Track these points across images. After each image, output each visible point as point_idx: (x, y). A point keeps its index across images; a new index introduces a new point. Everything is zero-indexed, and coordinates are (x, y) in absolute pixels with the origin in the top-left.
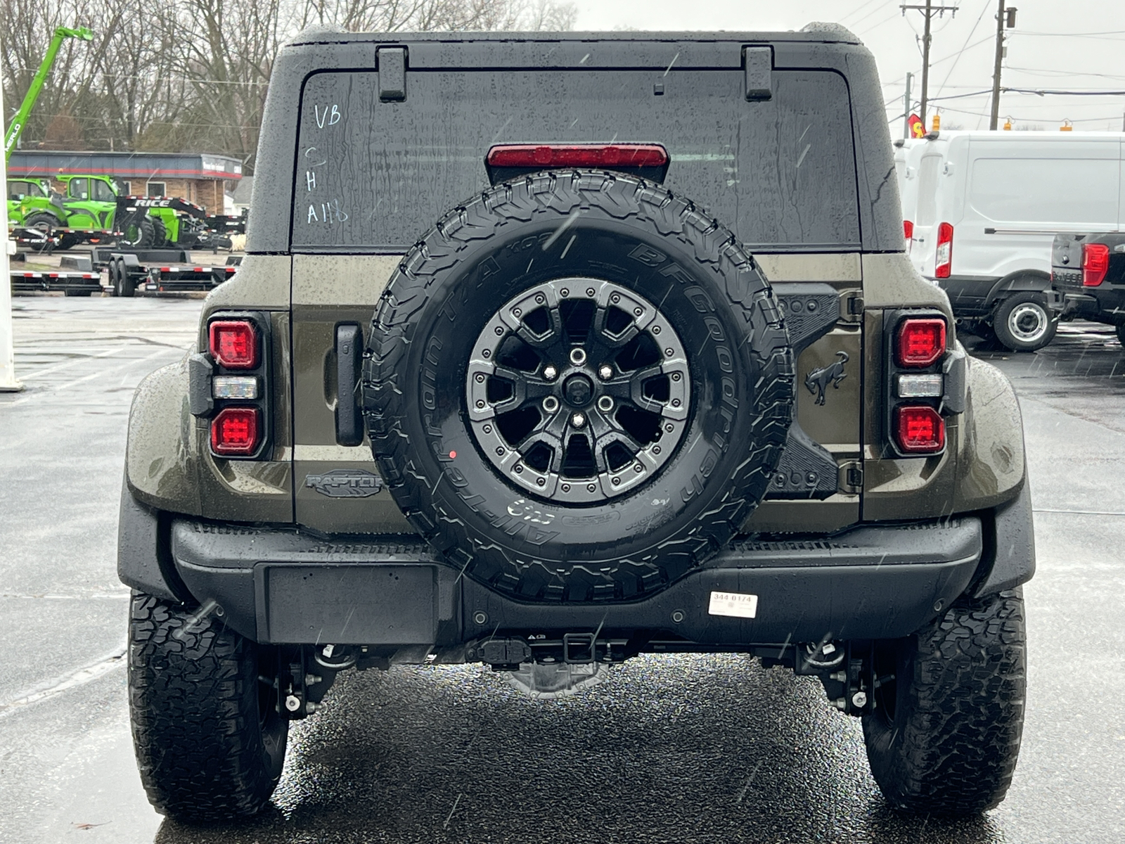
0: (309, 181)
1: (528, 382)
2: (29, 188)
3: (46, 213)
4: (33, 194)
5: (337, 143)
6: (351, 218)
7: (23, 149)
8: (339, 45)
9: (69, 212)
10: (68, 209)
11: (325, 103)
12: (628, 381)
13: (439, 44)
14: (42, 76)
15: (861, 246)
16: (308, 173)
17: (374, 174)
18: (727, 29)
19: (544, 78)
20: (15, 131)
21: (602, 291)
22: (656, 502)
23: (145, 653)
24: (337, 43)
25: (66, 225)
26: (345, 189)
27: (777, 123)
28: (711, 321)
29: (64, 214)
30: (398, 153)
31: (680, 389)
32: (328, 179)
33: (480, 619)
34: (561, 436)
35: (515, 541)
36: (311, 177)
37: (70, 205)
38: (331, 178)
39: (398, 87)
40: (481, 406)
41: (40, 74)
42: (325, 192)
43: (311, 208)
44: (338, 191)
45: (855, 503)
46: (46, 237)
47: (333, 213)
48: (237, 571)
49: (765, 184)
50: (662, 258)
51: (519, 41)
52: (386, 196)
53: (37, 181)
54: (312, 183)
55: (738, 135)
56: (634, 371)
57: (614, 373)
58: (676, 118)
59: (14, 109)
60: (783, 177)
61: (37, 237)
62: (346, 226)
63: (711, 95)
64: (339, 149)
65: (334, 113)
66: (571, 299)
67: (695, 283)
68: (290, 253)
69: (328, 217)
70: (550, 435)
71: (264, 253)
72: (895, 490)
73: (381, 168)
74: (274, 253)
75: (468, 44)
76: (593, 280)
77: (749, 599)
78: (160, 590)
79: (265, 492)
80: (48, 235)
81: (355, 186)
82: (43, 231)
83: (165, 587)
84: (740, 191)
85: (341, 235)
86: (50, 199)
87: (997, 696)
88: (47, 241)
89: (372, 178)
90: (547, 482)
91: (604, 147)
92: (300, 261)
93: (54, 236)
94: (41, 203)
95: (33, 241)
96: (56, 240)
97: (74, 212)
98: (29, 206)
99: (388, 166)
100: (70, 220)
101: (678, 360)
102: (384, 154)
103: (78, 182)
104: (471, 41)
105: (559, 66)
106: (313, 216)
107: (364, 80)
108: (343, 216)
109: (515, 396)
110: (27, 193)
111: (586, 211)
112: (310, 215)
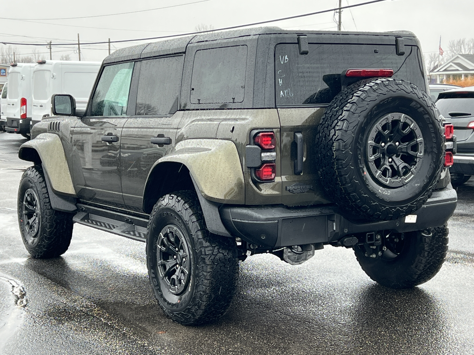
0: (280, 82)
5: (287, 68)
6: (294, 95)
8: (285, 34)
11: (283, 55)
12: (406, 146)
13: (315, 35)
16: (279, 80)
17: (300, 79)
21: (402, 117)
22: (416, 185)
23: (210, 258)
24: (284, 34)
26: (292, 85)
28: (430, 126)
30: (307, 72)
31: (421, 148)
32: (286, 81)
33: (346, 231)
35: (382, 201)
36: (281, 81)
38: (287, 81)
39: (307, 50)
40: (371, 157)
42: (285, 86)
43: (281, 92)
44: (290, 86)
47: (289, 93)
48: (273, 222)
50: (419, 106)
51: (338, 34)
52: (304, 87)
54: (281, 83)
56: (407, 143)
57: (399, 144)
62: (293, 98)
64: (288, 71)
65: (286, 58)
66: (395, 120)
67: (427, 114)
68: (276, 108)
69: (287, 95)
71: (265, 108)
73: (302, 77)
74: (270, 108)
75: (323, 35)
76: (400, 113)
77: (415, 217)
78: (226, 234)
79: (273, 193)
81: (295, 84)
83: (227, 232)
85: (291, 101)
89: (300, 81)
90: (388, 180)
92: (280, 111)
99: (304, 77)
101: (421, 139)
102: (303, 73)
104: (324, 34)
105: (350, 43)
106: (282, 95)
107: (294, 47)
108: (292, 95)
109: (378, 153)
112: (281, 95)
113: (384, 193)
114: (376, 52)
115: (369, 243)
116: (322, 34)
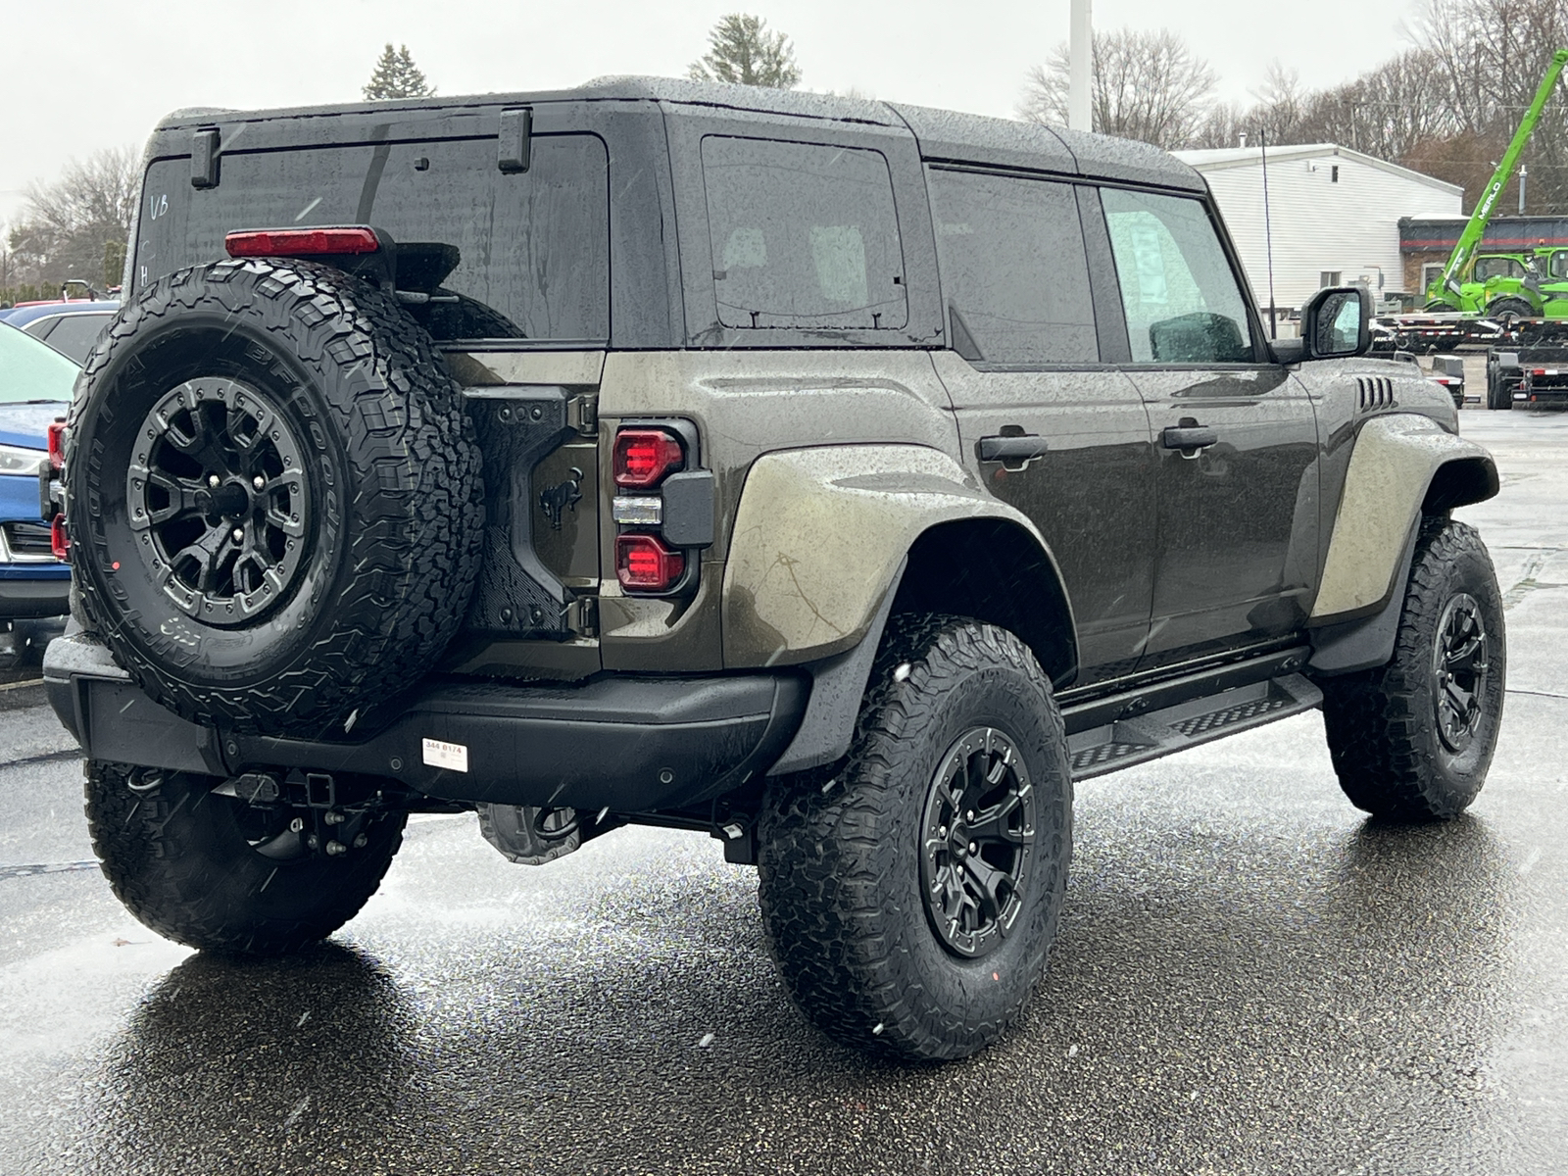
1: (185, 490)
2: (1510, 266)
3: (1518, 300)
4: (1515, 274)
7: (1527, 214)
9: (1547, 297)
10: (1545, 293)
14: (1533, 117)
15: (609, 342)
18: (497, 91)
19: (325, 156)
20: (1493, 192)
21: (230, 391)
25: (1541, 314)
27: (530, 199)
29: (1538, 299)
31: (297, 502)
34: (214, 551)
37: (1548, 288)
40: (139, 515)
41: (1530, 115)
45: (595, 648)
46: (1502, 331)
49: (514, 269)
53: (1519, 257)
55: (492, 214)
58: (434, 197)
59: (1493, 163)
60: (533, 261)
61: (1491, 331)
63: (469, 168)
65: (163, 203)
66: (207, 401)
70: (205, 549)
72: (635, 635)
76: (221, 380)
77: (459, 750)
80: (1505, 328)
82: (1499, 323)
84: (491, 278)
86: (1522, 280)
87: (836, 905)
88: (1502, 336)
91: (310, 232)
93: (1511, 330)
94: (1510, 285)
95: (1484, 336)
96: (1514, 334)
97: (1552, 296)
98: (1495, 290)
100: (1546, 306)
101: (296, 469)
103: (1562, 256)
104: (269, 120)
105: (337, 142)
109: (170, 506)
110: (1507, 273)
111: (208, 304)
113: (176, 637)
114: (423, 166)
115: (313, 805)
116: (262, 120)
